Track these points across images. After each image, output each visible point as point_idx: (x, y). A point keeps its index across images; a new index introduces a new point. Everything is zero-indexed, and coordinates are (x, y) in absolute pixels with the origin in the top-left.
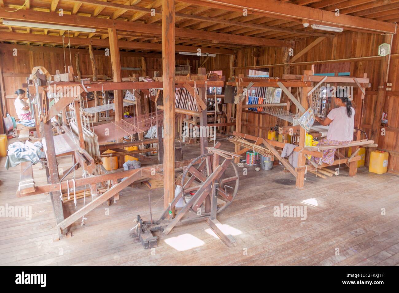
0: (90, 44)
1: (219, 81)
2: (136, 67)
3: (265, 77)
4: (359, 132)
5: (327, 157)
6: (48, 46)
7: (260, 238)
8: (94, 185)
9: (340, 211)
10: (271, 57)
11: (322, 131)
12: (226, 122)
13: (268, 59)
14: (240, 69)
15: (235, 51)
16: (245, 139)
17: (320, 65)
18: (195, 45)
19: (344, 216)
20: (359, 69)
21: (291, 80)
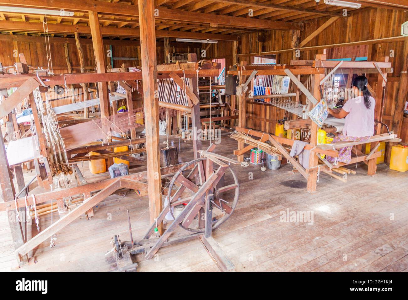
0: (76, 31)
1: (213, 69)
2: (132, 57)
3: (271, 65)
4: (379, 125)
5: (344, 156)
6: (33, 35)
7: (265, 262)
8: (61, 200)
9: (360, 221)
10: (278, 41)
11: (337, 126)
12: (230, 115)
13: (275, 44)
14: (244, 56)
15: (239, 37)
16: (249, 135)
17: (332, 50)
18: (194, 31)
19: (366, 228)
20: (378, 52)
21: (300, 67)
